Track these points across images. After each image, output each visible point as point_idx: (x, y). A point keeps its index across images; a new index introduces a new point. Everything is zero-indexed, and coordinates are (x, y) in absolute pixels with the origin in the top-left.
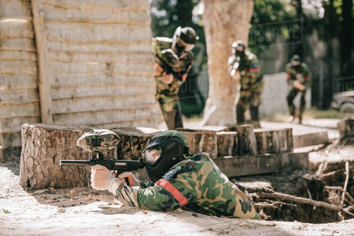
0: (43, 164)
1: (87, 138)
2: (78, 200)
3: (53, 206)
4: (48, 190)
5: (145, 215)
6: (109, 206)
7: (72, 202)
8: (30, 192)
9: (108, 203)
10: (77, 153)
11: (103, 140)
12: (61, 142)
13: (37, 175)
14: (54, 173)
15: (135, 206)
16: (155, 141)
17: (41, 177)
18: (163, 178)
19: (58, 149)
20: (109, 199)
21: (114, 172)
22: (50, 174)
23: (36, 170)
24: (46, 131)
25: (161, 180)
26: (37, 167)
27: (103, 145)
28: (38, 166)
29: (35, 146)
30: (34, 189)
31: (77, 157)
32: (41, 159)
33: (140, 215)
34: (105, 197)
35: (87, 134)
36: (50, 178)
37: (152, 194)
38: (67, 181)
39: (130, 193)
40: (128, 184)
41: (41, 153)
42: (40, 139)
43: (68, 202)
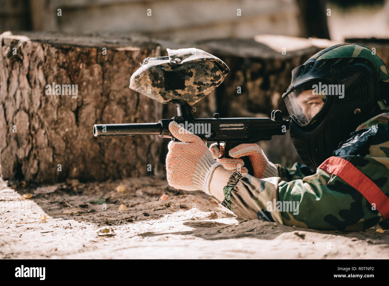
0: (53, 126)
1: (153, 70)
2: (138, 207)
3: (83, 224)
4: (65, 187)
5: (301, 240)
6: (213, 221)
7: (124, 213)
8: (25, 191)
9: (210, 213)
10: (128, 100)
11: (191, 75)
12: (92, 74)
13: (38, 152)
14: (79, 146)
15: (274, 219)
16: (312, 70)
17: (48, 156)
18: (335, 155)
19: (86, 92)
20: (208, 205)
21: (218, 146)
22: (70, 148)
23: (36, 140)
24: (56, 50)
25: (331, 159)
26: (38, 133)
27: (190, 86)
28: (40, 130)
29: (33, 84)
30: (32, 185)
31: (129, 108)
32: (46, 116)
33: (289, 240)
34: (200, 200)
35: (153, 62)
36: (68, 158)
37: (312, 192)
38: (108, 164)
39: (258, 192)
40: (252, 172)
41: (47, 100)
42: (43, 68)
43: (114, 212)
